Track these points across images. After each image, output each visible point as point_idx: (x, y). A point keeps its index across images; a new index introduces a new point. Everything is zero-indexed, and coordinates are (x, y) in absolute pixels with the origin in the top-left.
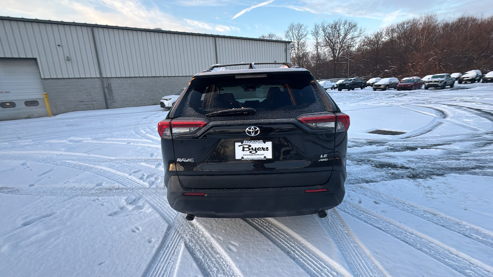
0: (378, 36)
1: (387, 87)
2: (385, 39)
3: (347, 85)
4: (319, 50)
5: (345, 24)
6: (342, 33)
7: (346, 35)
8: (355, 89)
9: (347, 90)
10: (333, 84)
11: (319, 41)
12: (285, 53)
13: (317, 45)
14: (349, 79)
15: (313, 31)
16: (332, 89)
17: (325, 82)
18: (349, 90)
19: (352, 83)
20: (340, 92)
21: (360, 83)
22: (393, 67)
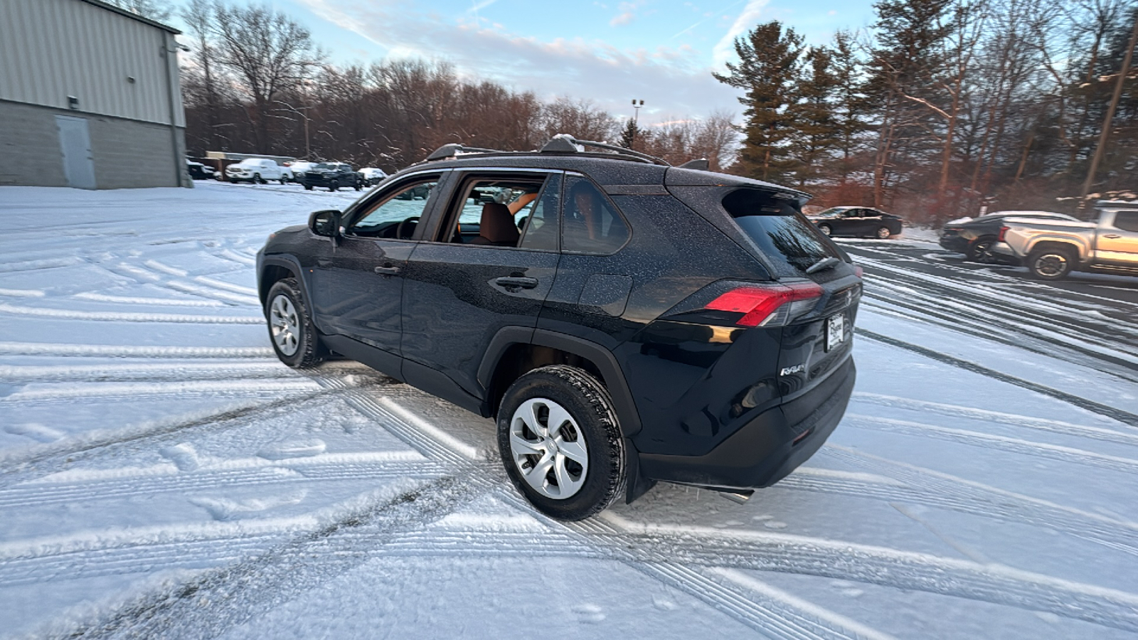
0: (354, 74)
1: (413, 194)
2: (370, 85)
3: (325, 177)
4: (212, 69)
5: (281, 21)
6: (275, 42)
7: (285, 50)
8: (341, 188)
9: (328, 189)
10: (284, 170)
11: (212, 44)
12: (162, 60)
13: (205, 55)
14: (329, 164)
15: (189, 10)
16: (282, 181)
17: (263, 163)
18: (332, 190)
19: (337, 175)
20: (309, 191)
21: (353, 178)
22: (396, 151)
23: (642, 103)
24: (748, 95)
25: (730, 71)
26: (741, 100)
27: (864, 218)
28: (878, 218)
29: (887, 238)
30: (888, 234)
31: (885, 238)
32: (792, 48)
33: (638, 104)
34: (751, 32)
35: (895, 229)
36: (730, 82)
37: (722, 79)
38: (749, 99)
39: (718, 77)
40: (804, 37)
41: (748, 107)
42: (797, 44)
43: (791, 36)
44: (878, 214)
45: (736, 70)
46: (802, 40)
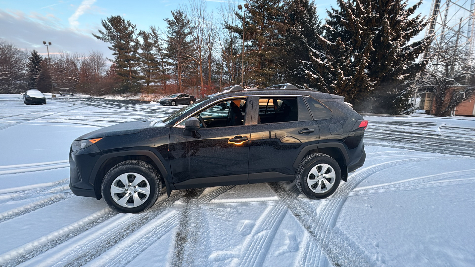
23: (50, 44)
24: (113, 46)
25: (101, 34)
26: (110, 48)
27: (185, 98)
32: (130, 29)
33: (47, 44)
34: (108, 18)
36: (102, 39)
37: (98, 38)
38: (113, 48)
39: (96, 36)
40: (135, 25)
41: (114, 52)
42: (133, 28)
43: (130, 25)
44: (188, 96)
45: (104, 34)
46: (135, 27)
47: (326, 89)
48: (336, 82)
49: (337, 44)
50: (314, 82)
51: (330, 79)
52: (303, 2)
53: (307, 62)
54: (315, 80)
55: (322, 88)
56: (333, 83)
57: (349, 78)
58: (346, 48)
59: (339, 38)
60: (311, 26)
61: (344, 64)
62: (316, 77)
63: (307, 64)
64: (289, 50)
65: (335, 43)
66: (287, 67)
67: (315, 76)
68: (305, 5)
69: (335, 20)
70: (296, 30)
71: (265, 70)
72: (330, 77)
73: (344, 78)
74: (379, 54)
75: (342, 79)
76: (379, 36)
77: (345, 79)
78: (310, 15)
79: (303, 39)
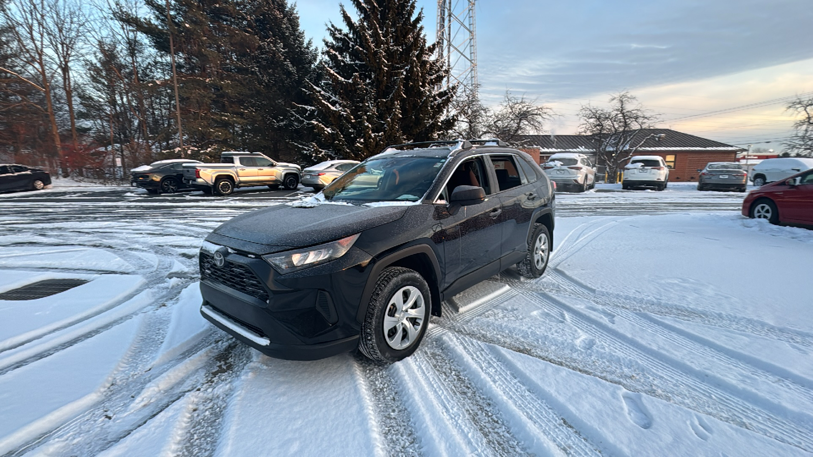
27: (16, 174)
28: (29, 172)
29: (43, 189)
30: (42, 185)
31: (42, 189)
35: (47, 182)
44: (26, 169)
47: (348, 151)
48: (362, 140)
49: (354, 83)
50: (329, 140)
51: (352, 136)
52: (277, 2)
53: (306, 107)
54: (329, 136)
55: (343, 149)
56: (359, 142)
57: (380, 134)
58: (366, 90)
59: (357, 74)
60: (298, 46)
61: (368, 113)
62: (330, 132)
63: (307, 110)
64: (266, 83)
65: (350, 81)
66: (266, 112)
67: (329, 130)
68: (282, 6)
69: (341, 44)
70: (274, 49)
71: (226, 116)
72: (353, 133)
73: (373, 135)
74: (409, 103)
75: (370, 137)
76: (407, 78)
77: (375, 135)
78: (293, 28)
79: (288, 66)
